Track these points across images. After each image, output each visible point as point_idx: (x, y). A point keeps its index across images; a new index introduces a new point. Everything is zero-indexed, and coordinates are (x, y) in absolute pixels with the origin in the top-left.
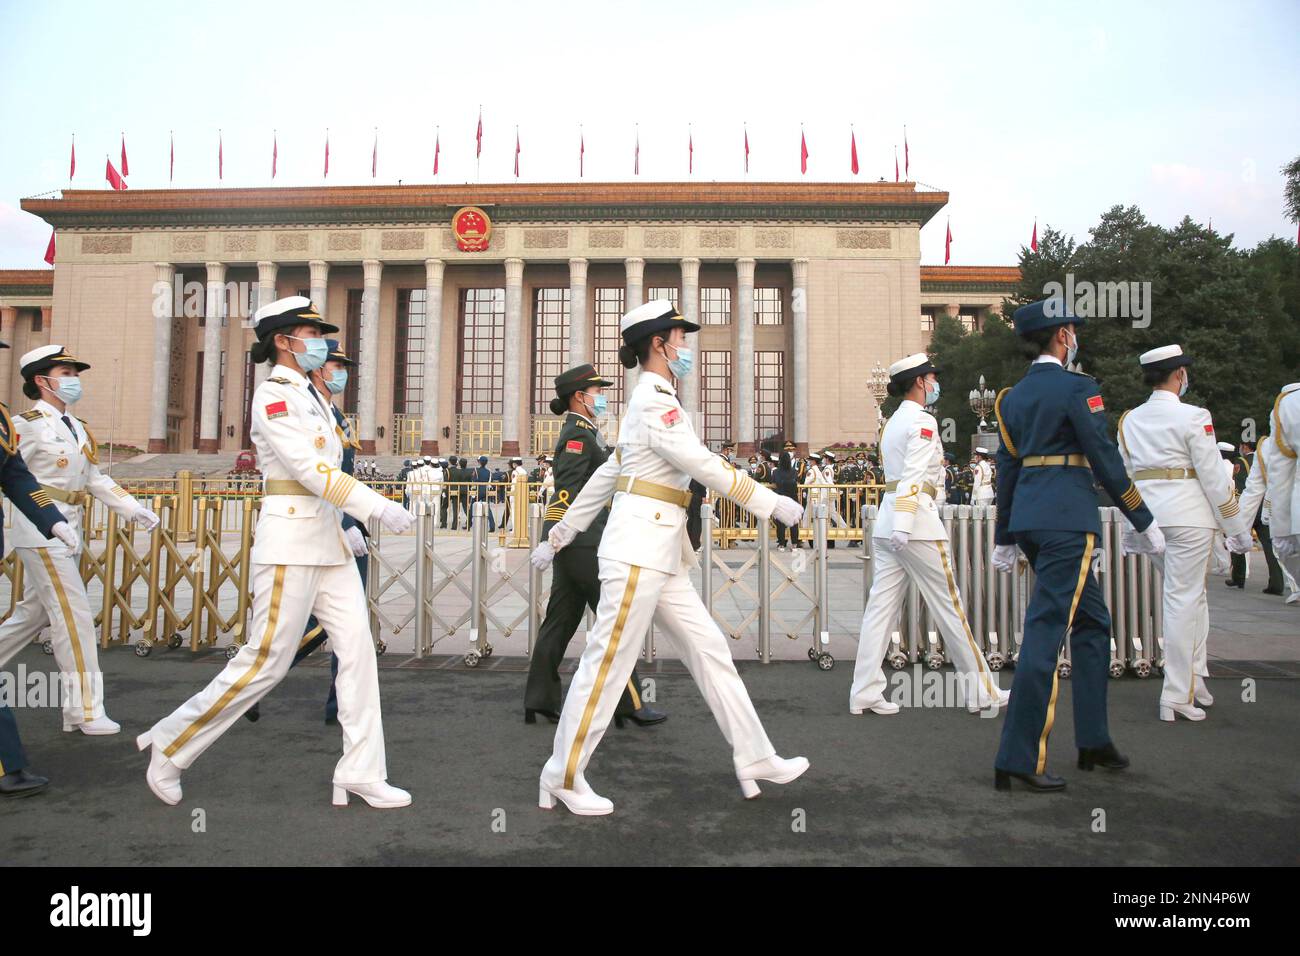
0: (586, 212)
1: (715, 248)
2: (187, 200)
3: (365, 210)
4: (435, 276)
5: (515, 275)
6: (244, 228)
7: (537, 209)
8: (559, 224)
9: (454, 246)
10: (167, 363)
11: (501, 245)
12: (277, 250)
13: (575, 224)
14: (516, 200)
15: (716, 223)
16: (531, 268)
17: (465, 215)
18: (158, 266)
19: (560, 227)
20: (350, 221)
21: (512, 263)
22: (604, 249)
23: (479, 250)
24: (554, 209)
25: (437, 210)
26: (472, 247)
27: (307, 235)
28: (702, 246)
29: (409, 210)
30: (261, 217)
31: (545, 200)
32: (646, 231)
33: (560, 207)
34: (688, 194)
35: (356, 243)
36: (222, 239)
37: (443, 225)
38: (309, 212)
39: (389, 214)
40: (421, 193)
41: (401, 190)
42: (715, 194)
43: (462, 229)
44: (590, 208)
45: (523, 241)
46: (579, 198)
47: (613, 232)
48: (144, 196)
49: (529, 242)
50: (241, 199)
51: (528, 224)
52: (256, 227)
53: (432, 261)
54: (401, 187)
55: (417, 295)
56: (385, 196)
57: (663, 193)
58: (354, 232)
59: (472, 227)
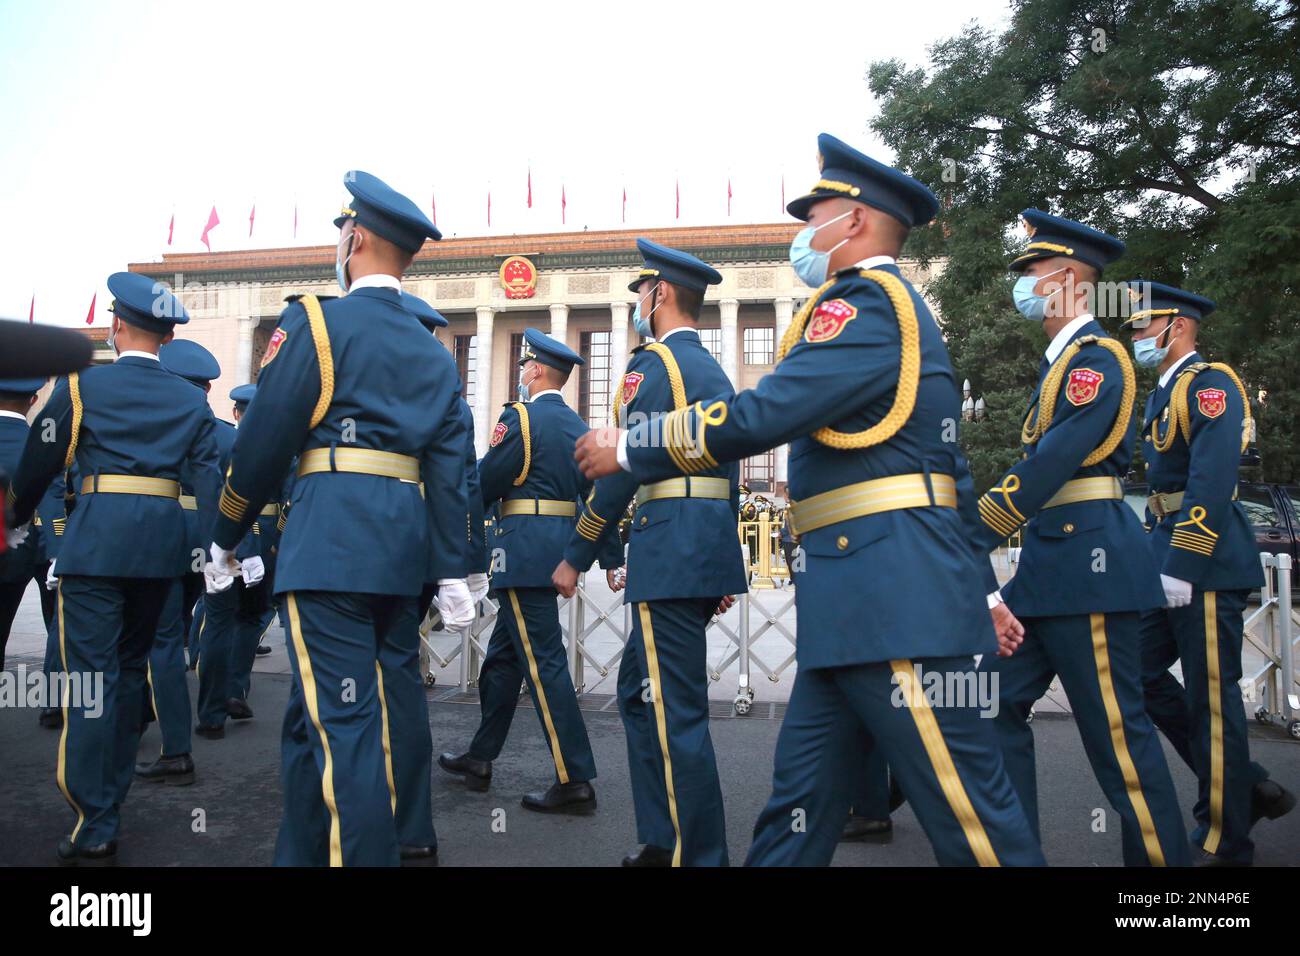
0: (626, 257)
1: (753, 289)
2: (265, 259)
3: (421, 262)
4: (485, 323)
5: (559, 320)
6: (315, 282)
7: (579, 256)
8: (601, 270)
9: (503, 293)
11: (547, 291)
13: (616, 269)
14: (559, 248)
15: (754, 264)
16: (575, 314)
17: (512, 264)
18: (240, 320)
19: (602, 272)
21: (556, 309)
23: (525, 297)
24: (596, 255)
25: (486, 260)
26: (519, 294)
28: (740, 287)
29: (461, 261)
31: (587, 248)
33: (600, 254)
34: (725, 236)
37: (492, 274)
39: (442, 266)
40: (469, 244)
41: (454, 243)
42: (751, 235)
43: (509, 277)
45: (566, 287)
46: (618, 244)
48: (229, 257)
49: (572, 288)
50: (311, 256)
51: (571, 271)
52: (324, 282)
53: (482, 308)
54: (454, 240)
55: (473, 341)
56: (438, 249)
57: (700, 237)
58: (412, 283)
59: (518, 276)
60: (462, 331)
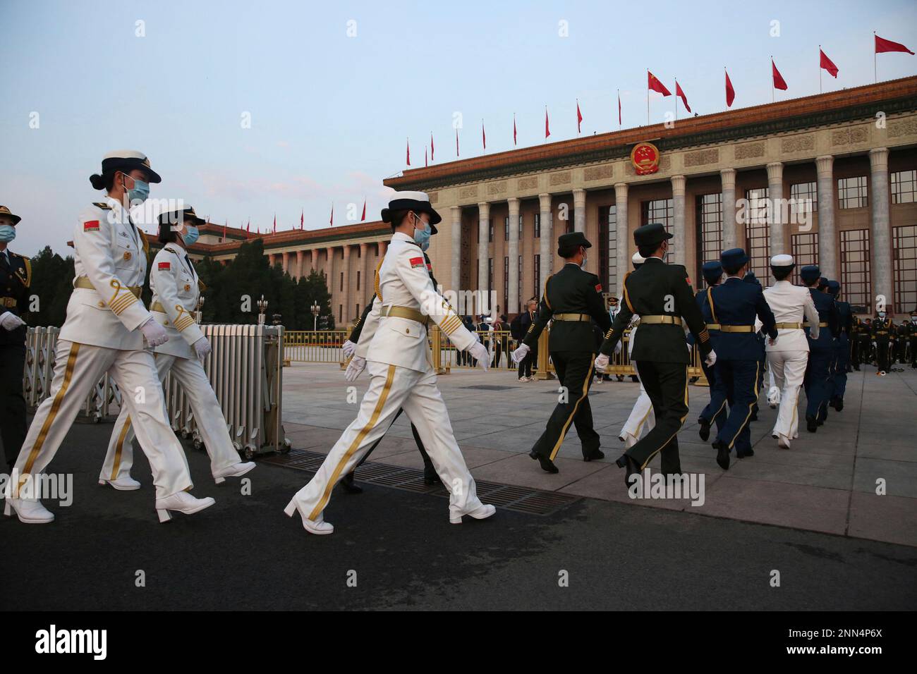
0: (733, 133)
1: (846, 145)
3: (571, 156)
4: (621, 195)
5: (679, 188)
6: (499, 178)
7: (692, 136)
8: (711, 145)
9: (634, 172)
10: (459, 268)
11: (668, 165)
12: (519, 190)
13: (723, 143)
14: (676, 132)
15: (848, 124)
16: (691, 181)
17: (639, 149)
18: (452, 209)
19: (712, 147)
20: (563, 165)
22: (748, 159)
23: (651, 173)
24: (706, 134)
25: (621, 148)
26: (646, 171)
27: (537, 178)
28: (835, 144)
29: (601, 151)
30: (508, 170)
31: (699, 129)
32: (784, 140)
33: (710, 133)
34: (819, 104)
35: (567, 179)
36: (486, 187)
37: (626, 158)
38: (536, 162)
39: (588, 156)
40: (606, 138)
41: (595, 139)
42: (845, 99)
43: (638, 159)
44: (735, 129)
45: (683, 162)
46: (725, 123)
47: (755, 145)
48: (443, 168)
49: (688, 162)
51: (687, 149)
52: (505, 177)
53: (619, 184)
54: (595, 137)
55: (612, 209)
56: (584, 145)
57: (796, 108)
58: (566, 171)
59: (645, 157)
60: (603, 203)
